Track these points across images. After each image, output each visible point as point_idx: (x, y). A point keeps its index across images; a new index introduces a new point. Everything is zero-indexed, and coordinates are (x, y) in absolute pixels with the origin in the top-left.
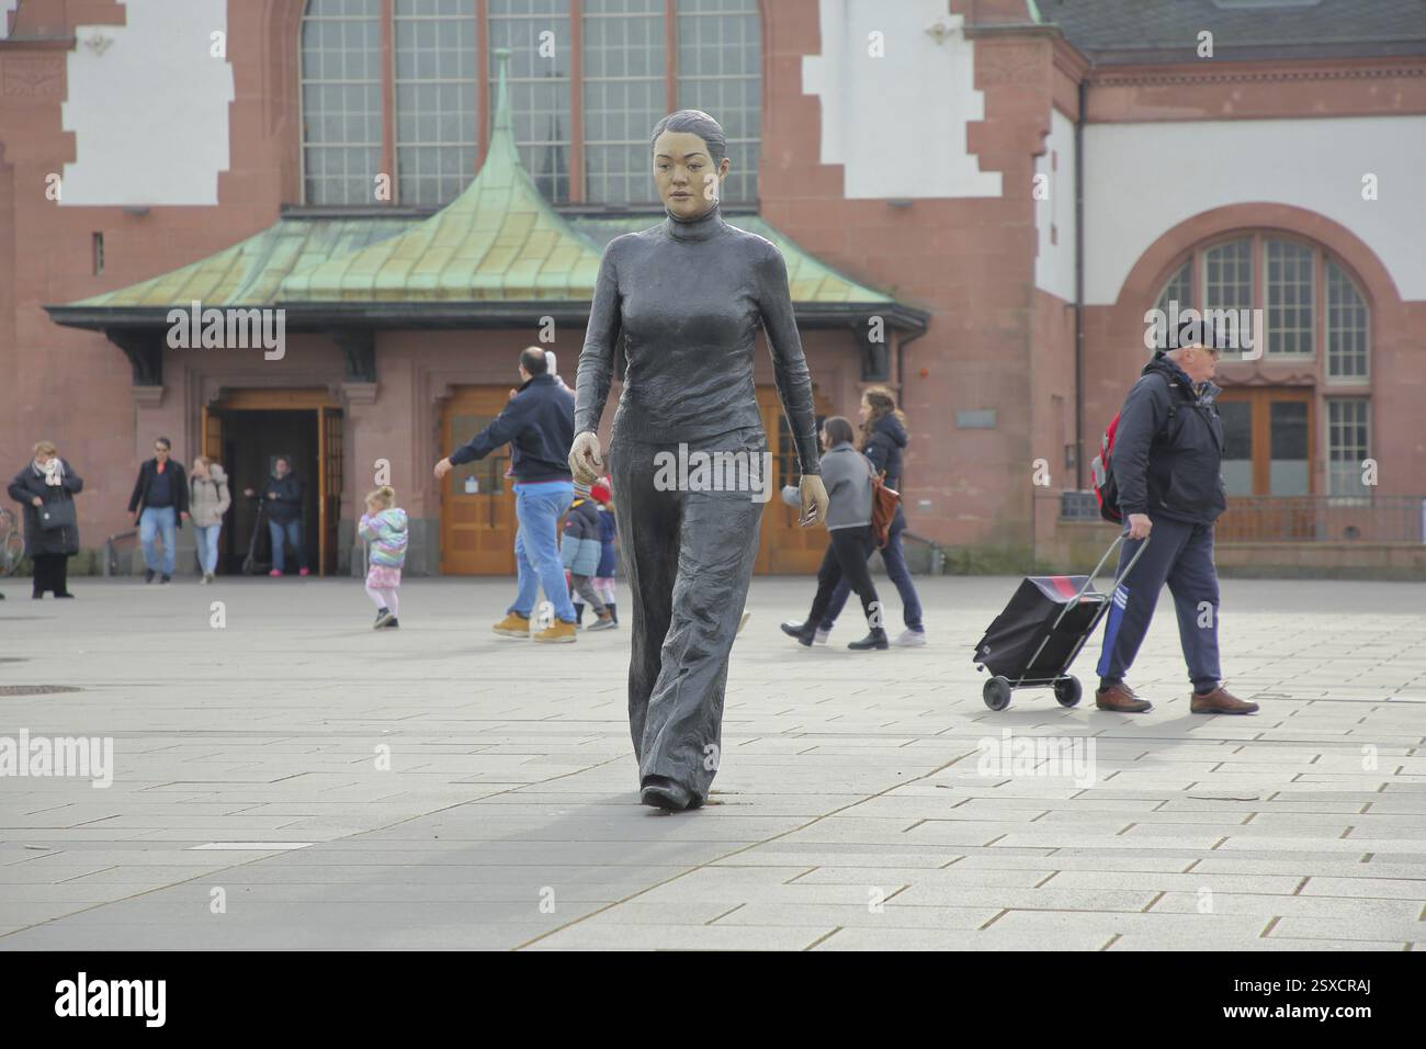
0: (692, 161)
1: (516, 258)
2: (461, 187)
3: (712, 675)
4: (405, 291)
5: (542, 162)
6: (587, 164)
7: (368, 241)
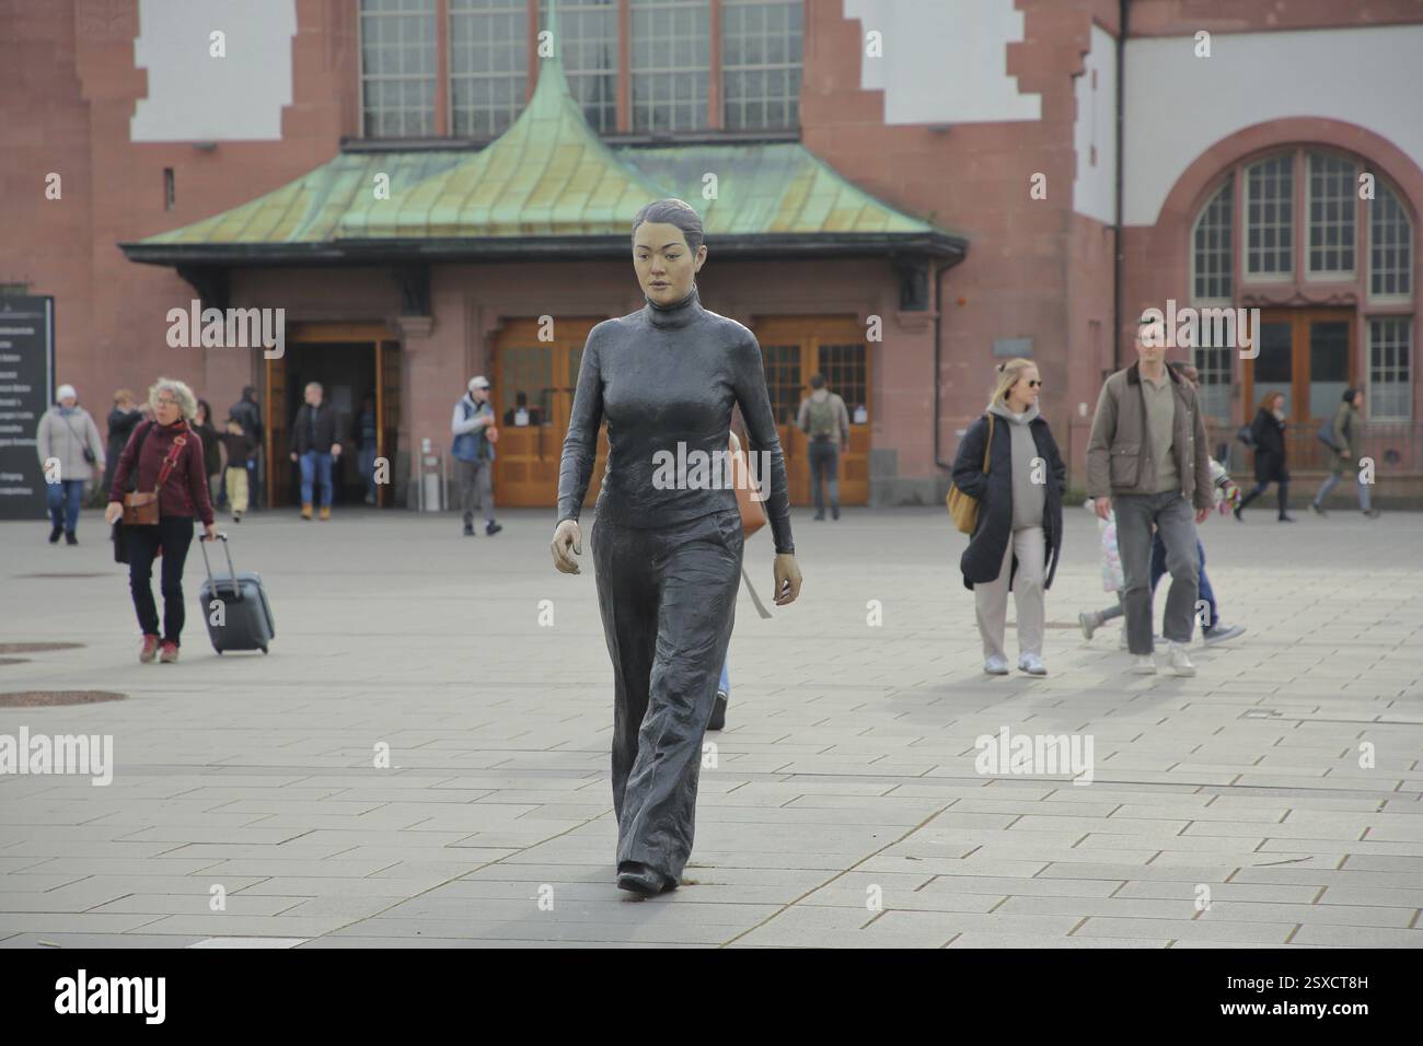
0: (670, 251)
1: (564, 192)
2: (512, 117)
3: (686, 759)
4: (458, 227)
5: (590, 92)
6: (634, 93)
7: (422, 175)
